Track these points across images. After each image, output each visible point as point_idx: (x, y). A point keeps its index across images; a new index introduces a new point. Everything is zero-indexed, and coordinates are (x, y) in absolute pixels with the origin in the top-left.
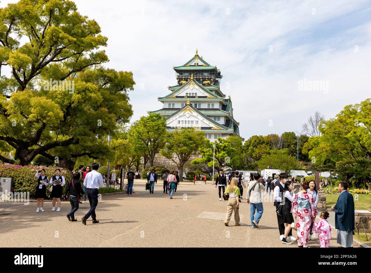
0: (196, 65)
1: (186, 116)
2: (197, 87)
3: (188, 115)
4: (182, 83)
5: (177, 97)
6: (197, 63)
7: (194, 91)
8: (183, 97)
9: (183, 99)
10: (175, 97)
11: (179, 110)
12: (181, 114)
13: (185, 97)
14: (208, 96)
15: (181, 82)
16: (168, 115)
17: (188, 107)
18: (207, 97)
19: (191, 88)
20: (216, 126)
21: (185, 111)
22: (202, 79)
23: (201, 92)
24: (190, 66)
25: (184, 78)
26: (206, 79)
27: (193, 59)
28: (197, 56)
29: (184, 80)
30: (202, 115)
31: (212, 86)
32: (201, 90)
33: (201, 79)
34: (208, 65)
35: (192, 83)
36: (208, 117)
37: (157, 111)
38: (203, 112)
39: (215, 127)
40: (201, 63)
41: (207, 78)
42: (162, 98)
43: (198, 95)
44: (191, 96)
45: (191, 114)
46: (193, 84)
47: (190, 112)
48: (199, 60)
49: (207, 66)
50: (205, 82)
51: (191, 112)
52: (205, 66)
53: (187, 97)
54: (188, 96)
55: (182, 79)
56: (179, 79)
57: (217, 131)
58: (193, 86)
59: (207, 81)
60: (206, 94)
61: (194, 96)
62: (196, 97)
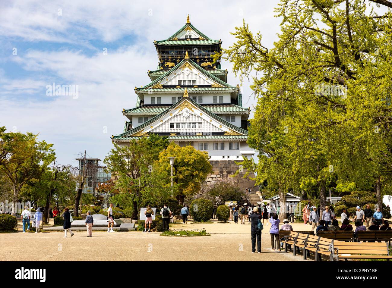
0: (188, 38)
1: (183, 115)
2: (195, 71)
3: (187, 115)
4: (168, 66)
5: (164, 87)
6: (190, 35)
7: (191, 78)
8: (174, 87)
9: (175, 89)
10: (162, 87)
11: (171, 106)
12: (175, 112)
13: (177, 87)
14: (214, 84)
15: (166, 64)
16: (154, 114)
17: (186, 101)
18: (212, 86)
19: (187, 73)
20: (232, 131)
21: (181, 107)
22: (199, 59)
23: (201, 79)
24: (179, 40)
25: (170, 58)
26: (205, 59)
27: (183, 29)
28: (188, 25)
29: (171, 62)
30: (209, 113)
31: (214, 69)
32: (202, 75)
33: (197, 59)
34: (207, 39)
35: (187, 65)
36: (217, 116)
37: (134, 109)
38: (209, 109)
39: (230, 131)
40: (195, 35)
41: (206, 57)
42: (141, 89)
43: (198, 83)
44: (187, 84)
45: (191, 112)
46: (189, 67)
47: (189, 110)
48: (193, 32)
49: (205, 40)
50: (204, 64)
51: (191, 109)
52: (202, 40)
53: (180, 87)
54: (182, 84)
55: (168, 59)
56: (163, 59)
57: (233, 137)
58: (189, 69)
59: (206, 62)
60: (210, 82)
61: (192, 84)
62: (194, 87)
